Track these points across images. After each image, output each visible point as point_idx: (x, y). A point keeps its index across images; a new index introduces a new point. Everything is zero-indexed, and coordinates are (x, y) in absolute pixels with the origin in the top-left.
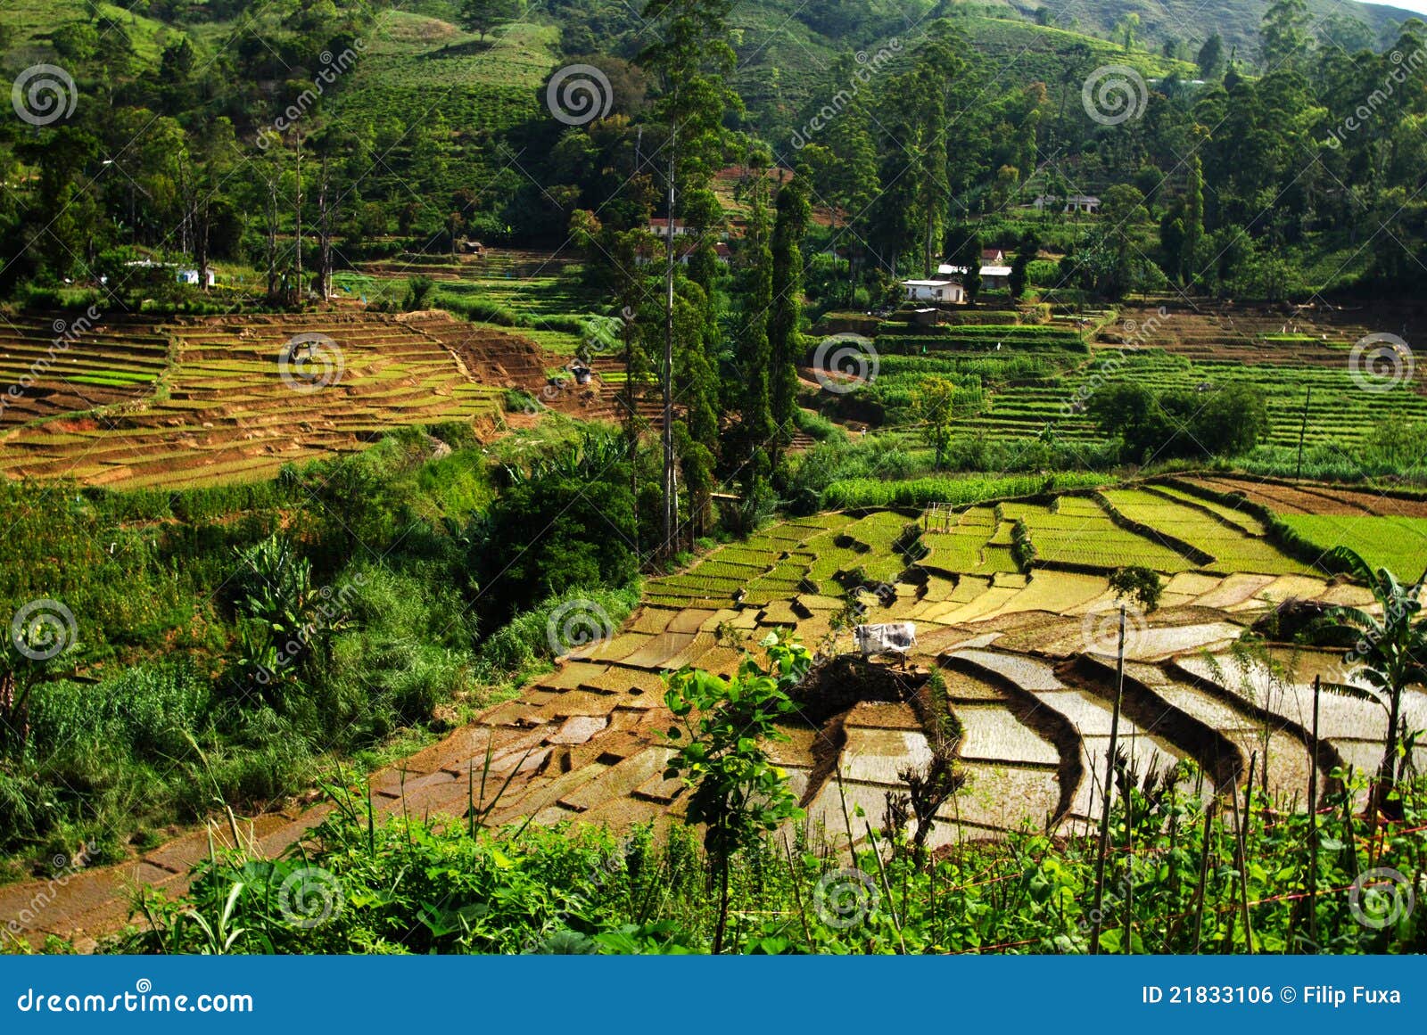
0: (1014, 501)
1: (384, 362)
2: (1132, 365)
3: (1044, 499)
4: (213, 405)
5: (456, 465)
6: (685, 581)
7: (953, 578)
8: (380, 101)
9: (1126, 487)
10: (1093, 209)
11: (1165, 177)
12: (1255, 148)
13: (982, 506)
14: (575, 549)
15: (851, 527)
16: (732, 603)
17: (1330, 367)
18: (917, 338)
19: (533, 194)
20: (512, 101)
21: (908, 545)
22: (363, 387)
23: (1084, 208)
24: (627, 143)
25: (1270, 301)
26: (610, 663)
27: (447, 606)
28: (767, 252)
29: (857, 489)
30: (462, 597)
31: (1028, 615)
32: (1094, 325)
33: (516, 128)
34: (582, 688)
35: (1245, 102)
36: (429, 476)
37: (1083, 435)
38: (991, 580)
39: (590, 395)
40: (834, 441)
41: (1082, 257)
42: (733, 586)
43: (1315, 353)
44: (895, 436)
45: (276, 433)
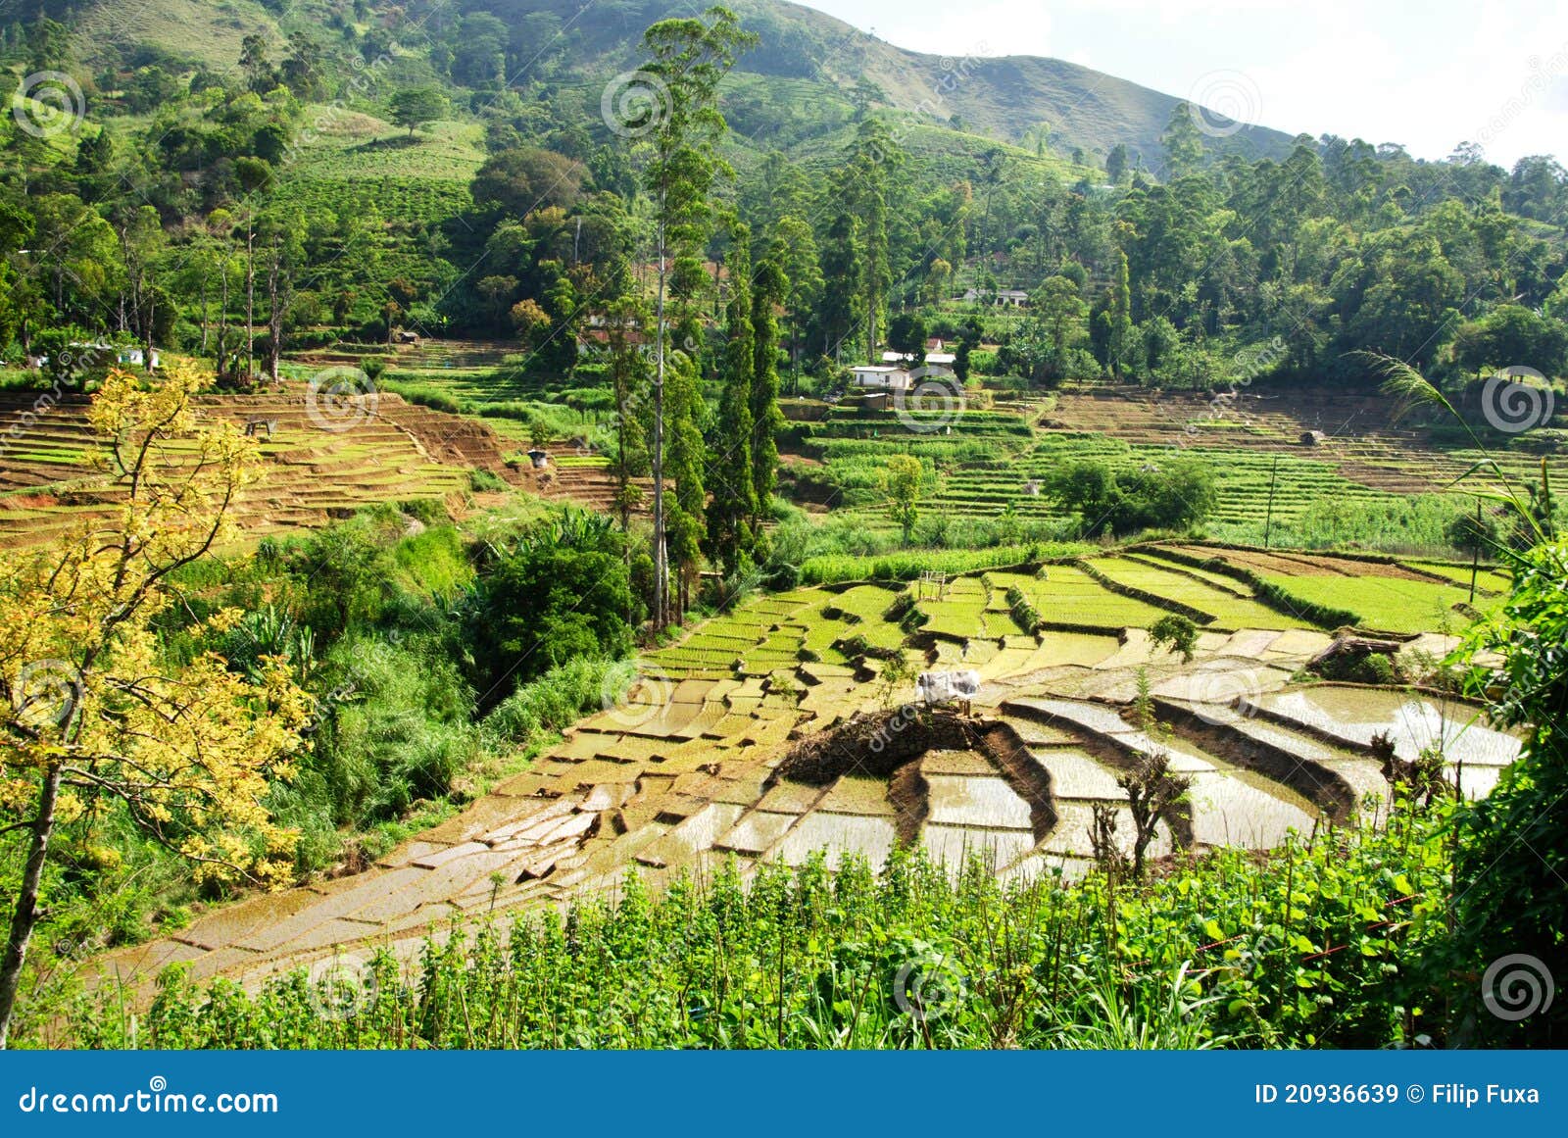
0: (999, 571)
1: (342, 443)
2: (1075, 448)
3: (1029, 568)
4: (177, 482)
5: (433, 541)
6: (680, 654)
7: (962, 642)
8: (309, 193)
9: (1107, 555)
10: (1021, 303)
11: (1086, 273)
12: (1173, 246)
13: (968, 575)
14: (572, 620)
15: (836, 601)
16: (731, 674)
17: (1257, 450)
18: (867, 422)
19: (469, 285)
20: (443, 194)
21: (902, 614)
22: (327, 465)
23: (1013, 301)
24: (565, 234)
25: (1195, 390)
26: (622, 733)
27: (443, 679)
28: (749, 325)
29: (834, 564)
30: (458, 671)
31: (1062, 670)
32: (1035, 411)
33: (450, 220)
34: (598, 757)
35: (1163, 203)
36: (407, 553)
37: (1037, 515)
38: (1001, 644)
39: (547, 478)
40: (796, 522)
41: (1019, 346)
42: (730, 659)
43: (1241, 438)
44: (857, 516)
45: (245, 510)
